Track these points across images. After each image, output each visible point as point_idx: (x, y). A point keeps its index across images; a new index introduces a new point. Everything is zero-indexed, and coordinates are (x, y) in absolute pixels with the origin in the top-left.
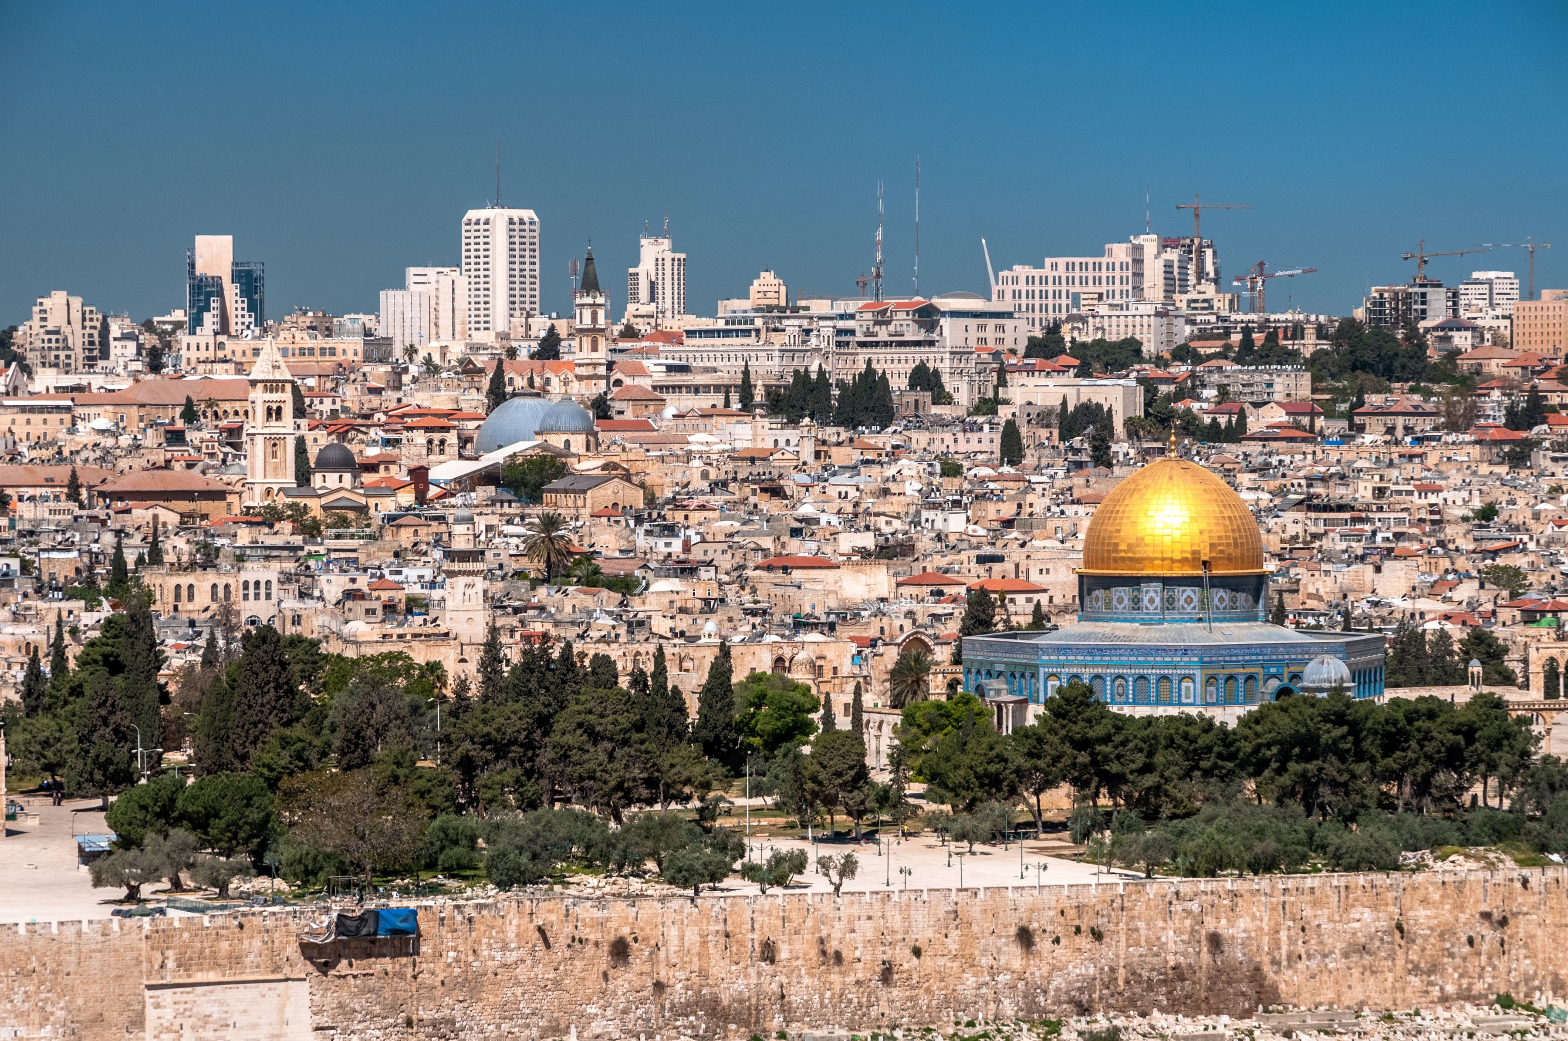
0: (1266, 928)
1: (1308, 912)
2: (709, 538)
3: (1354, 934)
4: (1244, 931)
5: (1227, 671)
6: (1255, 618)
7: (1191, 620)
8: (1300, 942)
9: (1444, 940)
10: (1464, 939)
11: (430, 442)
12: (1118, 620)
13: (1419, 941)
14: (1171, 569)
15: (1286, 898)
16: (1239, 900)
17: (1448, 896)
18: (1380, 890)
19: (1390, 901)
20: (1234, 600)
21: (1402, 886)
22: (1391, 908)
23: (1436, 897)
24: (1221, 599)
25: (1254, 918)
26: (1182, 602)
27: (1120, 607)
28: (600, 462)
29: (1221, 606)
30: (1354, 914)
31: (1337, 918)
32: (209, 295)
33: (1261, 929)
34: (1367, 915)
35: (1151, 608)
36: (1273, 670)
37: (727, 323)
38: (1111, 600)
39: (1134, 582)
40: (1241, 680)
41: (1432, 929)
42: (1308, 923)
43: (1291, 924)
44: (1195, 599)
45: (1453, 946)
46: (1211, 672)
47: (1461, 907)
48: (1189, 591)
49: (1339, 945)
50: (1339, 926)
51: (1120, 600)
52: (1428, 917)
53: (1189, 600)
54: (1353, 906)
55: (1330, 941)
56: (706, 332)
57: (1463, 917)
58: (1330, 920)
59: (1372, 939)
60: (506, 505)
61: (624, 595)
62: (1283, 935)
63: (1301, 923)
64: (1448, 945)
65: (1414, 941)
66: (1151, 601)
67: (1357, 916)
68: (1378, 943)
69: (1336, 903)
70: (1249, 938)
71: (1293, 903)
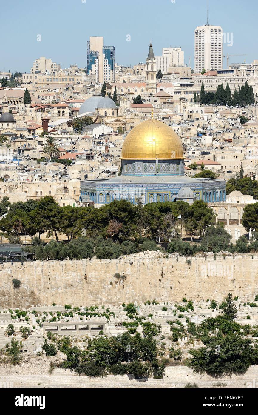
0: (36, 279)
1: (51, 273)
2: (118, 146)
3: (68, 281)
4: (27, 279)
5: (157, 193)
6: (178, 174)
7: (152, 175)
8: (48, 283)
9: (102, 283)
10: (109, 283)
11: (59, 112)
12: (129, 175)
13: (93, 283)
14: (146, 157)
15: (43, 268)
16: (26, 269)
17: (103, 268)
18: (78, 266)
19: (81, 269)
20: (169, 168)
21: (86, 264)
22: (82, 272)
23: (99, 268)
24: (164, 168)
25: (31, 275)
26: (149, 168)
27: (130, 170)
28: (114, 119)
29: (164, 170)
30: (69, 273)
31: (62, 275)
32: (94, 58)
33: (34, 279)
34: (73, 274)
35: (139, 170)
36: (174, 192)
37: (232, 68)
38: (127, 168)
39: (133, 162)
40: (163, 195)
41: (97, 279)
42: (51, 277)
43: (45, 277)
44: (154, 168)
45: (105, 285)
46: (151, 193)
47: (108, 272)
48: (152, 165)
49: (63, 284)
50: (63, 278)
51: (130, 168)
52: (96, 275)
53: (152, 168)
54: (68, 271)
55: (59, 283)
56: (224, 71)
57: (108, 276)
58: (59, 276)
59: (75, 282)
60: (65, 134)
61: (66, 166)
62: (42, 281)
63: (49, 277)
64: (103, 285)
65: (91, 283)
66: (139, 168)
67: (70, 275)
68: (77, 284)
69: (61, 270)
70: (30, 282)
71: (46, 270)
